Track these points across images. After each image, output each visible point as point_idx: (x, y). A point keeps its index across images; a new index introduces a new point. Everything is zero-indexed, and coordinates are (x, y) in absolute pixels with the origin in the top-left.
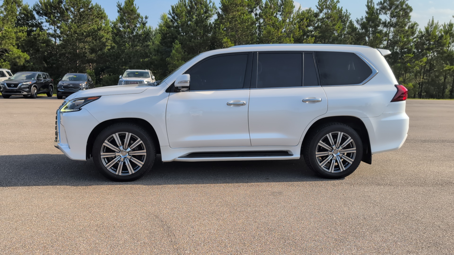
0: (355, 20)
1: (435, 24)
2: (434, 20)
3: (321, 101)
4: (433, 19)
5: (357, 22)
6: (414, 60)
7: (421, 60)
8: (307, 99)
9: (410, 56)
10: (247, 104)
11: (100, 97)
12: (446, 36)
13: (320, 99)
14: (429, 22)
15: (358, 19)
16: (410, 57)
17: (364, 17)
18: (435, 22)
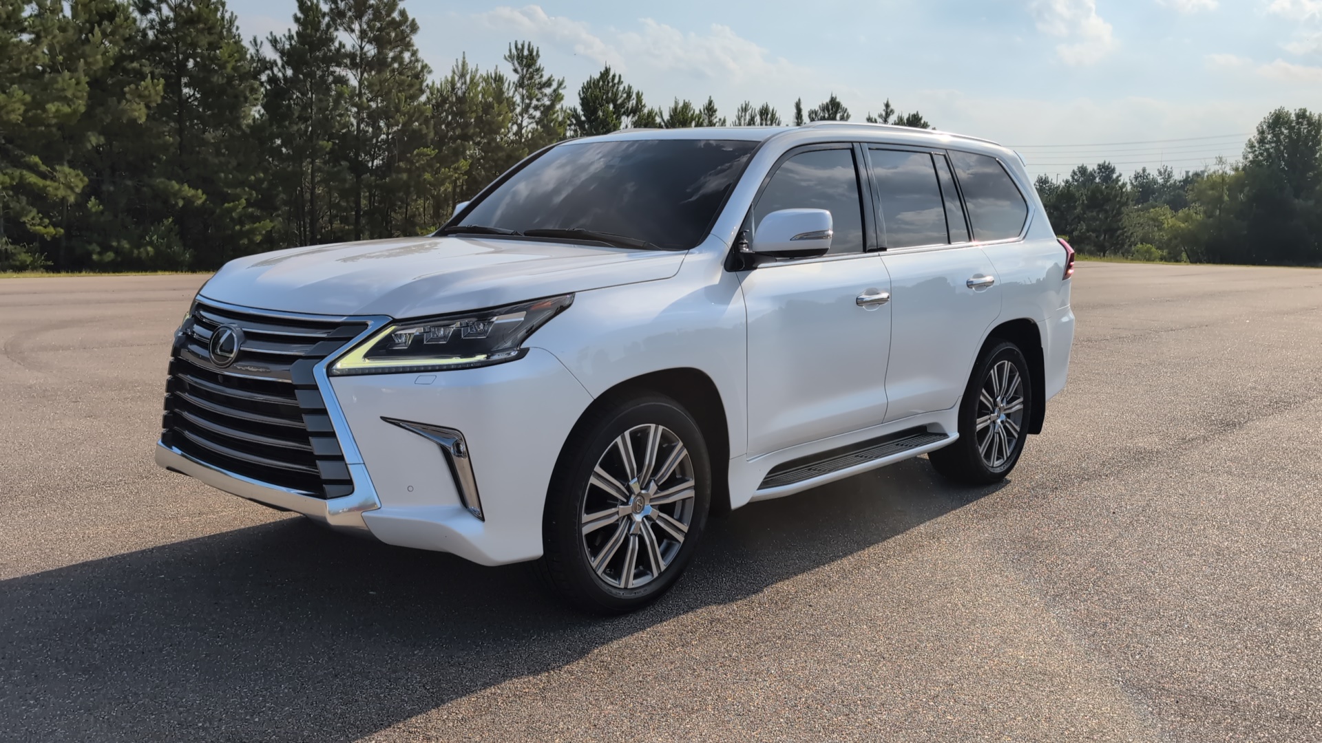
0: (267, 38)
1: (469, 71)
2: (467, 61)
4: (464, 58)
5: (273, 45)
6: (438, 165)
7: (456, 165)
9: (429, 153)
12: (501, 106)
14: (457, 66)
15: (274, 34)
16: (429, 155)
17: (294, 33)
18: (471, 67)
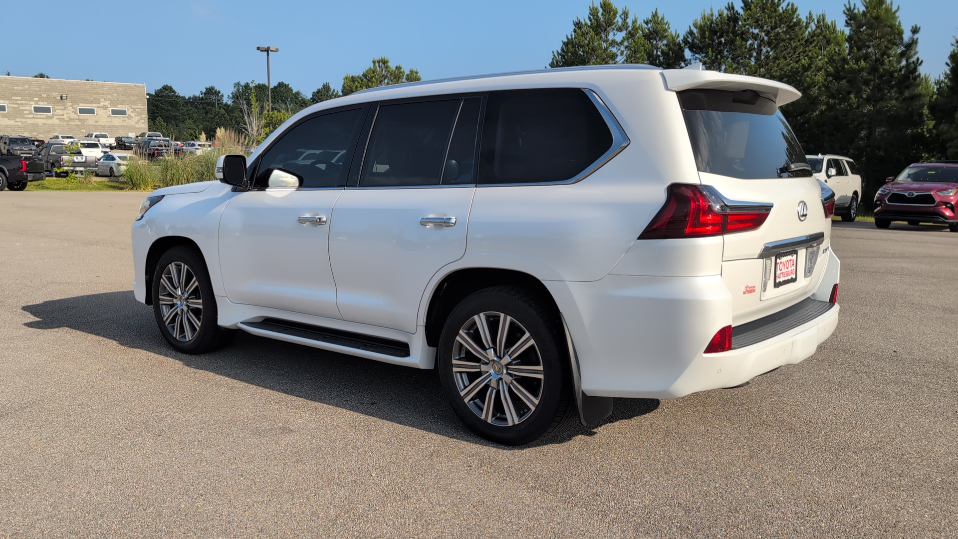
3: (455, 224)
8: (431, 216)
10: (328, 223)
11: (163, 196)
13: (453, 221)
